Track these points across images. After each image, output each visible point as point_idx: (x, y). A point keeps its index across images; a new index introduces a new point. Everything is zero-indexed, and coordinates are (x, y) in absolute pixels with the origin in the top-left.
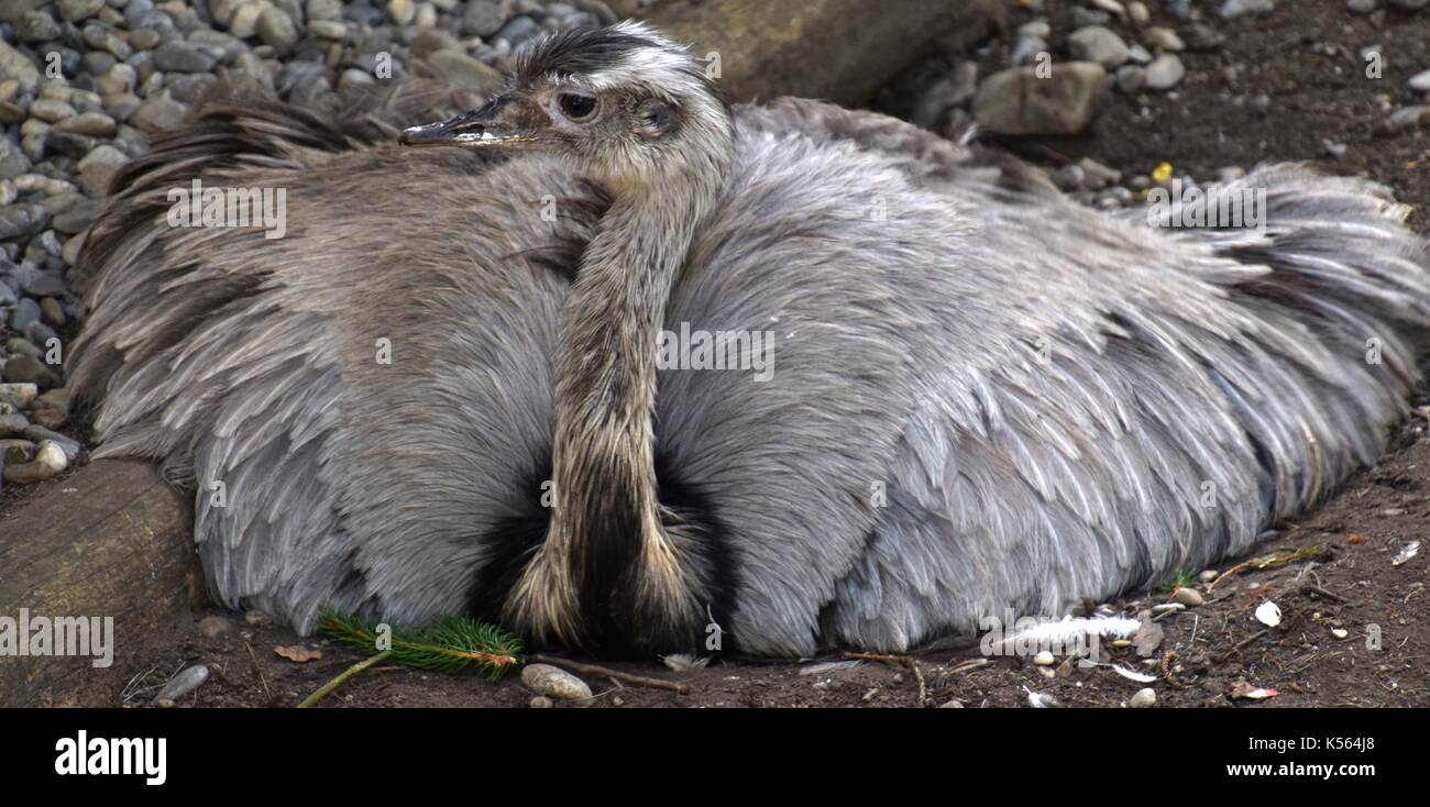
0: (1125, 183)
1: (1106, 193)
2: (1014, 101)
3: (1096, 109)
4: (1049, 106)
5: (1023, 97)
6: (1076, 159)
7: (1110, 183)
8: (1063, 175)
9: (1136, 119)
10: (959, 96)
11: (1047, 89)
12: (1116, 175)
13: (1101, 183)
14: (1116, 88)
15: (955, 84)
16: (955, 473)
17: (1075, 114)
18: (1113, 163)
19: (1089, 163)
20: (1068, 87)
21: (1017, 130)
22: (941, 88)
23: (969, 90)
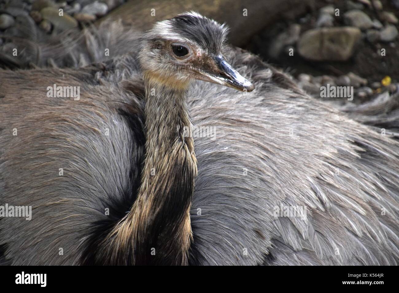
0: (369, 85)
1: (361, 90)
2: (317, 44)
3: (356, 50)
4: (334, 47)
5: (322, 42)
6: (346, 73)
7: (362, 85)
8: (341, 81)
9: (374, 55)
10: (291, 41)
11: (333, 39)
12: (365, 81)
13: (358, 85)
14: (366, 41)
15: (290, 35)
16: (314, 231)
17: (346, 52)
18: (363, 76)
19: (352, 75)
20: (343, 39)
21: (318, 58)
22: (283, 36)
23: (295, 38)
